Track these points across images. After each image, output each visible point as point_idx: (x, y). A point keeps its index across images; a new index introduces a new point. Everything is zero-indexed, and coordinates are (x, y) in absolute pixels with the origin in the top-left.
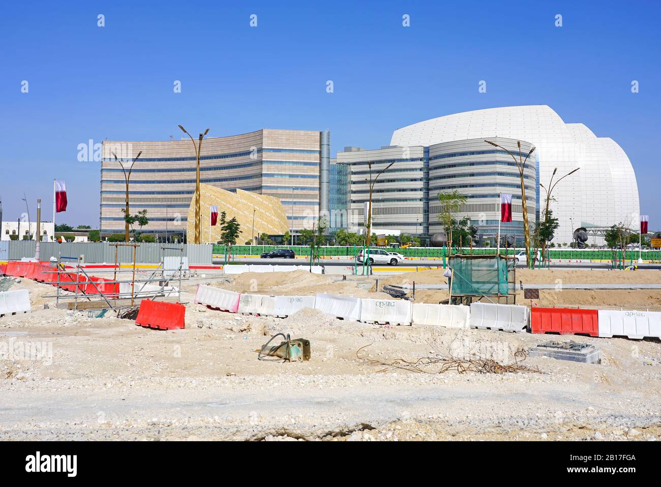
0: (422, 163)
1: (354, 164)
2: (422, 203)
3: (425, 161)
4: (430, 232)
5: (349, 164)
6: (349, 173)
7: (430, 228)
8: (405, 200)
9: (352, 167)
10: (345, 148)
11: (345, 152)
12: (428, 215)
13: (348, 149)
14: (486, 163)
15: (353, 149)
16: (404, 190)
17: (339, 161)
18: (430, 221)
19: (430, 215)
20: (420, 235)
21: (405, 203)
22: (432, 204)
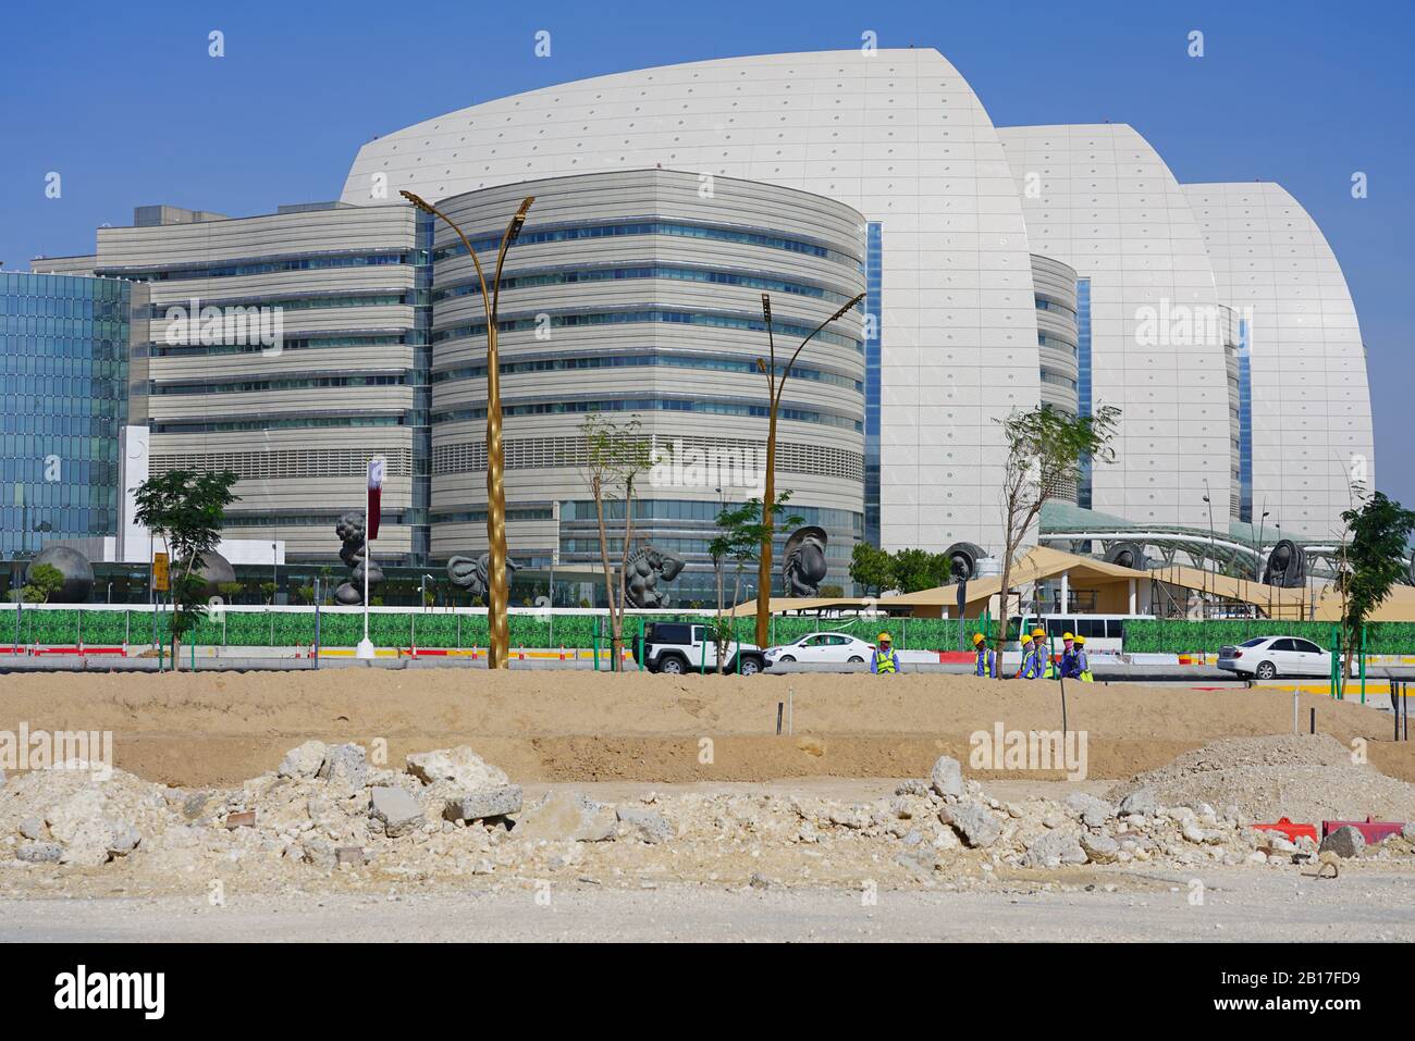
0: (410, 270)
1: (164, 275)
2: (408, 431)
3: (422, 263)
4: (437, 548)
5: (142, 275)
6: (140, 313)
7: (437, 531)
8: (344, 420)
9: (154, 286)
10: (138, 211)
11: (138, 224)
12: (429, 480)
13: (147, 216)
14: (619, 272)
15: (167, 214)
16: (340, 380)
17: (102, 263)
18: (433, 503)
19: (433, 480)
20: (399, 563)
21: (343, 431)
22: (444, 435)
